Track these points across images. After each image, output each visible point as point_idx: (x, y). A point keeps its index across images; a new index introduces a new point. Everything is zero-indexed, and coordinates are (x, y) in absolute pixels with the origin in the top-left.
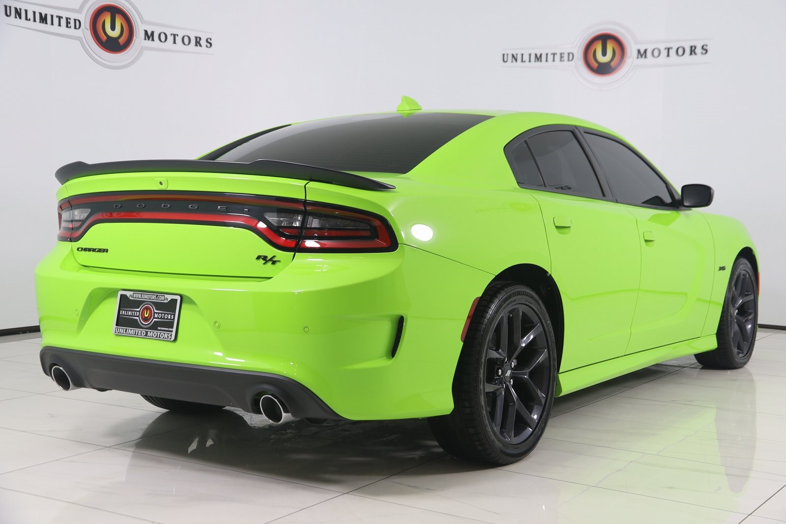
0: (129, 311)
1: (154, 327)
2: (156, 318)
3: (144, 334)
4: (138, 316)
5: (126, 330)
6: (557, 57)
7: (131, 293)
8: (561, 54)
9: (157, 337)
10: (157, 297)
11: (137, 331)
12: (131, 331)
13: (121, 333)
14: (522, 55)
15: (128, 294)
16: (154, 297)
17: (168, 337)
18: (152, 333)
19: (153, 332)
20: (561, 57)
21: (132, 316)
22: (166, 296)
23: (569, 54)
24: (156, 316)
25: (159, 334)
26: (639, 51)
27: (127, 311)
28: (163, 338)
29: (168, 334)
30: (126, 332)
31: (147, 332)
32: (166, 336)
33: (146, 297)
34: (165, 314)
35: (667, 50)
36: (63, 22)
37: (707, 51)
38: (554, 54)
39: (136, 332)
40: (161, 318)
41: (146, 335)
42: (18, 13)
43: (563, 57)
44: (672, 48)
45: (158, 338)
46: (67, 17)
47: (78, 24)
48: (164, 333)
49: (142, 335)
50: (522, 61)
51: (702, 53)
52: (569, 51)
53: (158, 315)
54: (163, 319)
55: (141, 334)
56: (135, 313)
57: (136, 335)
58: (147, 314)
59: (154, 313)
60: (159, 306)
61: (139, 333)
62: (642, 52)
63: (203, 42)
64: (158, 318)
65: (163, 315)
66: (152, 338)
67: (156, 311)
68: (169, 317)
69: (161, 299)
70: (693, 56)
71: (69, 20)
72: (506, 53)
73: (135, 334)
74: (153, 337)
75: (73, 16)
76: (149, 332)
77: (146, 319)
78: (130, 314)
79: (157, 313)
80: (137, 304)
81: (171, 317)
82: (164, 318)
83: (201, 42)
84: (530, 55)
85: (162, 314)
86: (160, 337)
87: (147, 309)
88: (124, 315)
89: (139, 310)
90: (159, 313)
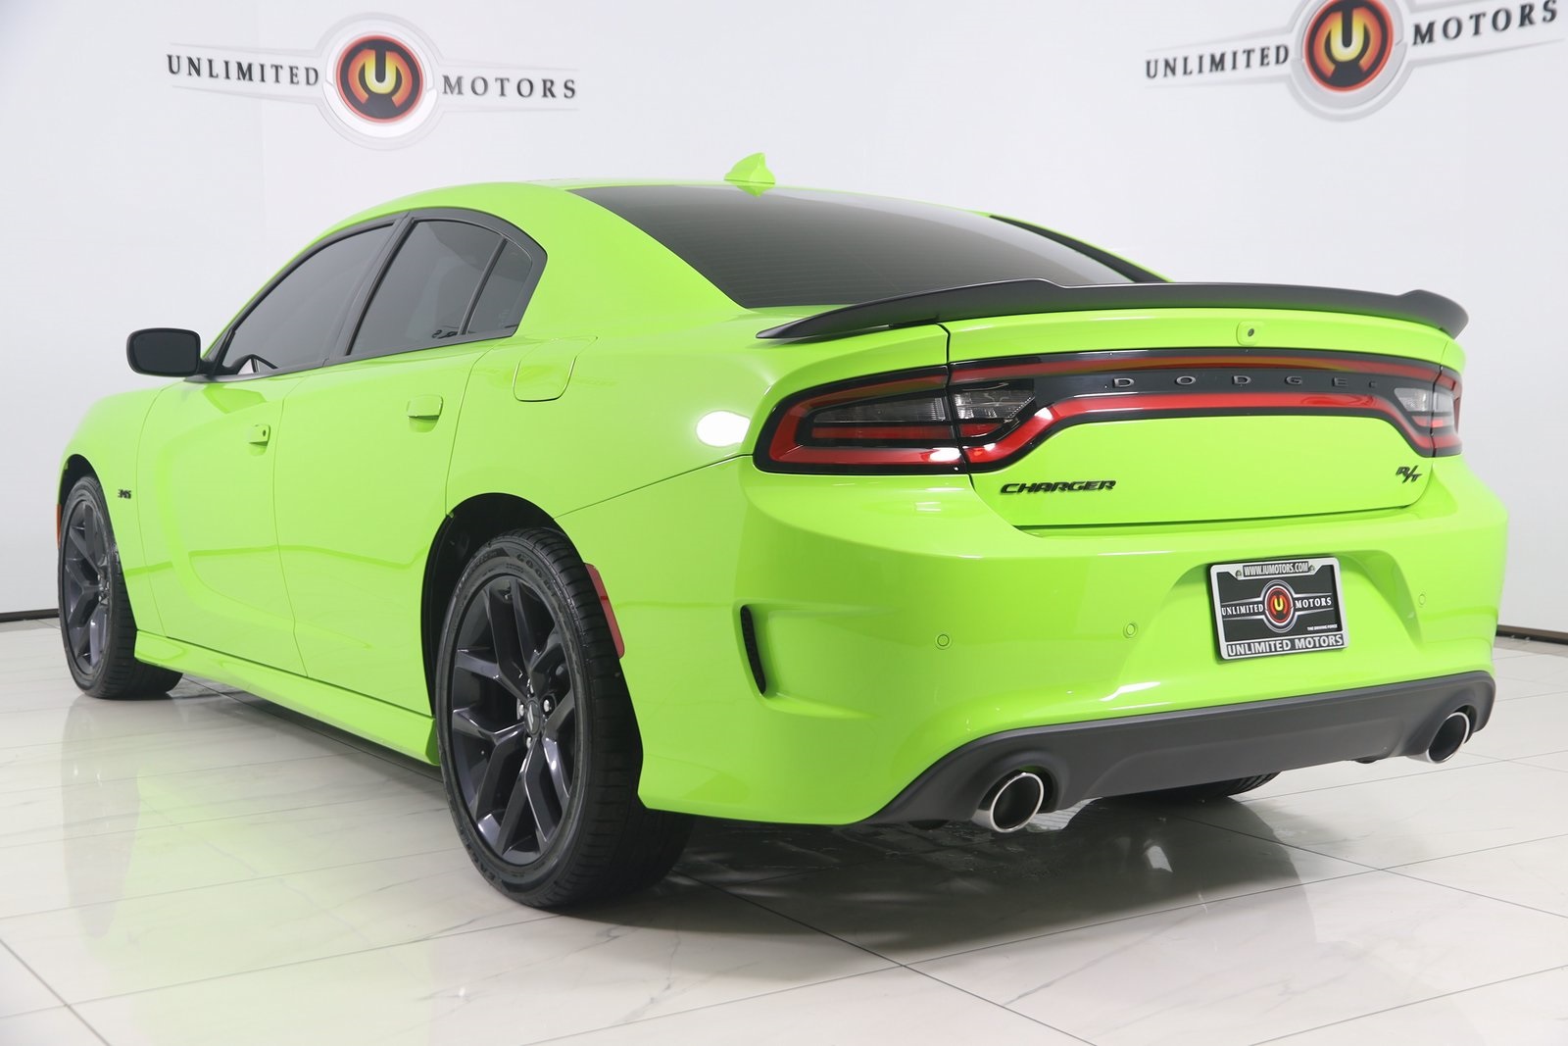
0: (1239, 605)
1: (1301, 627)
2: (1299, 610)
3: (1287, 645)
4: (1263, 613)
5: (1249, 644)
6: (1256, 58)
7: (1240, 567)
8: (1263, 50)
9: (1315, 647)
10: (1293, 566)
11: (1272, 643)
12: (1260, 645)
13: (1241, 654)
14: (1186, 60)
15: (1232, 569)
16: (1288, 568)
17: (1336, 641)
18: (1302, 640)
19: (1305, 638)
20: (1263, 57)
21: (1250, 614)
22: (1311, 562)
23: (1278, 48)
24: (1299, 605)
25: (1317, 639)
26: (1417, 29)
27: (1235, 605)
28: (1328, 646)
29: (1335, 635)
30: (1250, 649)
31: (1292, 641)
32: (1332, 640)
33: (1272, 569)
34: (1315, 598)
35: (1473, 21)
36: (285, 74)
37: (1554, 14)
38: (1249, 53)
39: (1270, 645)
40: (1309, 608)
41: (1293, 647)
42: (194, 66)
43: (1267, 56)
44: (1484, 15)
45: (1317, 648)
46: (292, 65)
47: (313, 76)
48: (1327, 636)
49: (1285, 649)
50: (1185, 72)
51: (1544, 19)
52: (1279, 43)
53: (1302, 604)
54: (1312, 609)
55: (1282, 647)
56: (1255, 608)
57: (1272, 653)
58: (1279, 605)
59: (1294, 599)
60: (1300, 584)
61: (1278, 646)
62: (1424, 29)
63: (559, 89)
64: (1303, 609)
65: (1311, 600)
66: (1305, 650)
67: (1295, 596)
68: (1324, 604)
69: (1302, 570)
70: (1528, 28)
71: (295, 71)
72: (1152, 58)
73: (1271, 651)
74: (1307, 648)
75: (301, 64)
76: (1297, 641)
77: (1280, 616)
78: (1243, 611)
79: (1298, 599)
80: (1254, 587)
81: (1326, 602)
82: (1315, 607)
83: (554, 89)
84: (1201, 58)
85: (1308, 598)
86: (1321, 646)
87: (1278, 594)
88: (1233, 616)
89: (1260, 599)
90: (1302, 599)
